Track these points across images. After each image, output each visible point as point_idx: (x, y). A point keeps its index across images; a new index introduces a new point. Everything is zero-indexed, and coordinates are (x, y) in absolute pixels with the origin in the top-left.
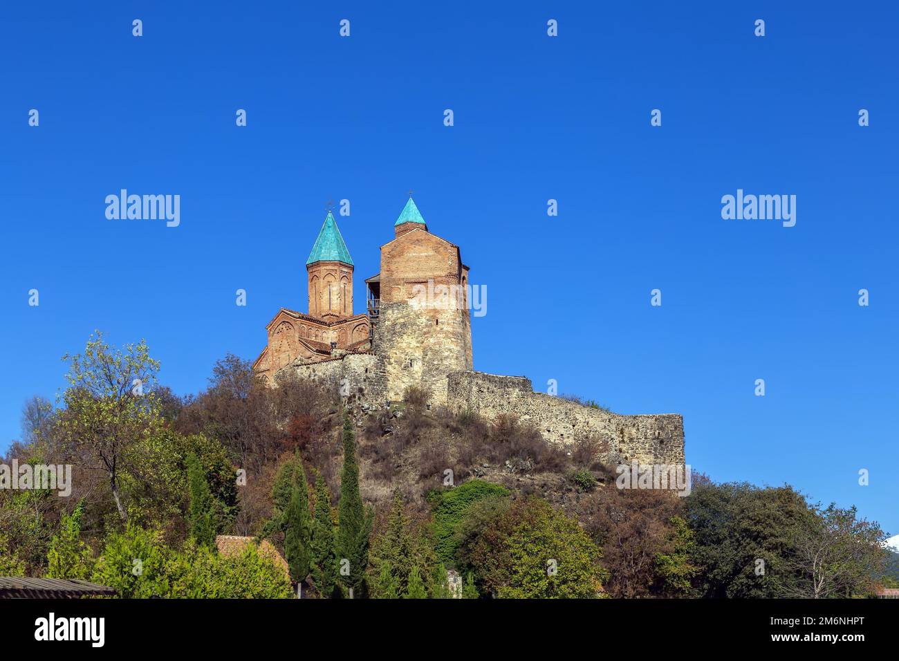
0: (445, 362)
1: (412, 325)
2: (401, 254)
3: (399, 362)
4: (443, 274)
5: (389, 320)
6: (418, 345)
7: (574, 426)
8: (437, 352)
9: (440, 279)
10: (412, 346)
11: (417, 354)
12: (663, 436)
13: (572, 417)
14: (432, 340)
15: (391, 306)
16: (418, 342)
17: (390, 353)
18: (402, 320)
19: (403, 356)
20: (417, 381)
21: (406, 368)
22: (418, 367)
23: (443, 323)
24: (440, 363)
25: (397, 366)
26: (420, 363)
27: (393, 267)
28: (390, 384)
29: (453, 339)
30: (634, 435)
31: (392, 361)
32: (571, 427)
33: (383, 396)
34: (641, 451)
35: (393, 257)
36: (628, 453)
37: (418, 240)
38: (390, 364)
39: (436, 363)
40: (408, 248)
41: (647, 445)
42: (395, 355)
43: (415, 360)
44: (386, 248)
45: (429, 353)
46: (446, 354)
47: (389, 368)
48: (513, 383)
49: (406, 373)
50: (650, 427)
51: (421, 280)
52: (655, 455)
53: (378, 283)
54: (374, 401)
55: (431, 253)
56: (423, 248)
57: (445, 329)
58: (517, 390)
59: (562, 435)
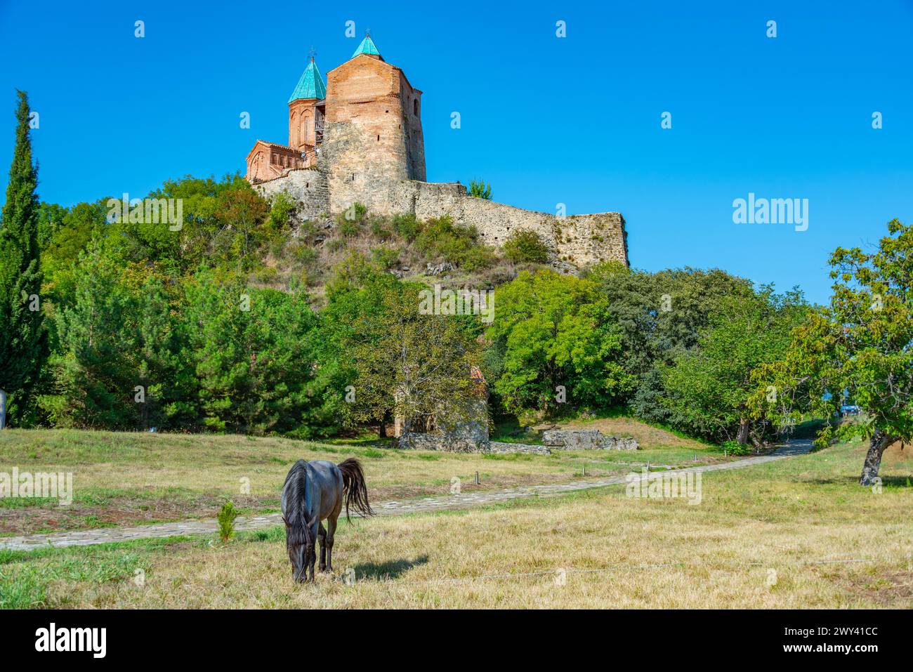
0: (385, 174)
1: (355, 142)
2: (346, 78)
3: (341, 177)
4: (386, 93)
5: (333, 138)
6: (361, 160)
7: (508, 228)
8: (377, 165)
9: (382, 98)
10: (354, 161)
11: (359, 169)
12: (602, 234)
13: (506, 220)
14: (373, 155)
15: (335, 126)
16: (360, 157)
17: (332, 168)
18: (345, 138)
19: (345, 171)
20: (359, 193)
21: (347, 182)
22: (361, 181)
23: (384, 139)
24: (380, 175)
25: (339, 180)
26: (362, 177)
27: (338, 90)
28: (332, 197)
29: (394, 153)
30: (572, 236)
31: (335, 175)
32: (506, 229)
33: (323, 209)
34: (580, 251)
35: (338, 81)
36: (566, 253)
37: (362, 65)
38: (332, 178)
39: (376, 175)
40: (353, 72)
41: (586, 245)
42: (337, 170)
43: (358, 174)
44: (332, 74)
45: (371, 167)
46: (387, 167)
47: (331, 182)
48: (447, 189)
49: (347, 186)
50: (587, 227)
51: (364, 101)
52: (594, 254)
53: (324, 106)
54: (314, 214)
55: (374, 75)
56: (366, 72)
57: (386, 143)
58: (451, 196)
59: (496, 238)
